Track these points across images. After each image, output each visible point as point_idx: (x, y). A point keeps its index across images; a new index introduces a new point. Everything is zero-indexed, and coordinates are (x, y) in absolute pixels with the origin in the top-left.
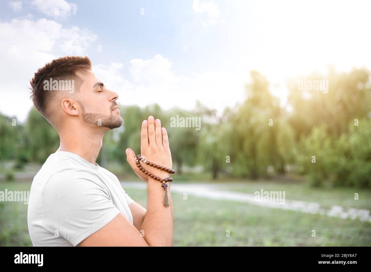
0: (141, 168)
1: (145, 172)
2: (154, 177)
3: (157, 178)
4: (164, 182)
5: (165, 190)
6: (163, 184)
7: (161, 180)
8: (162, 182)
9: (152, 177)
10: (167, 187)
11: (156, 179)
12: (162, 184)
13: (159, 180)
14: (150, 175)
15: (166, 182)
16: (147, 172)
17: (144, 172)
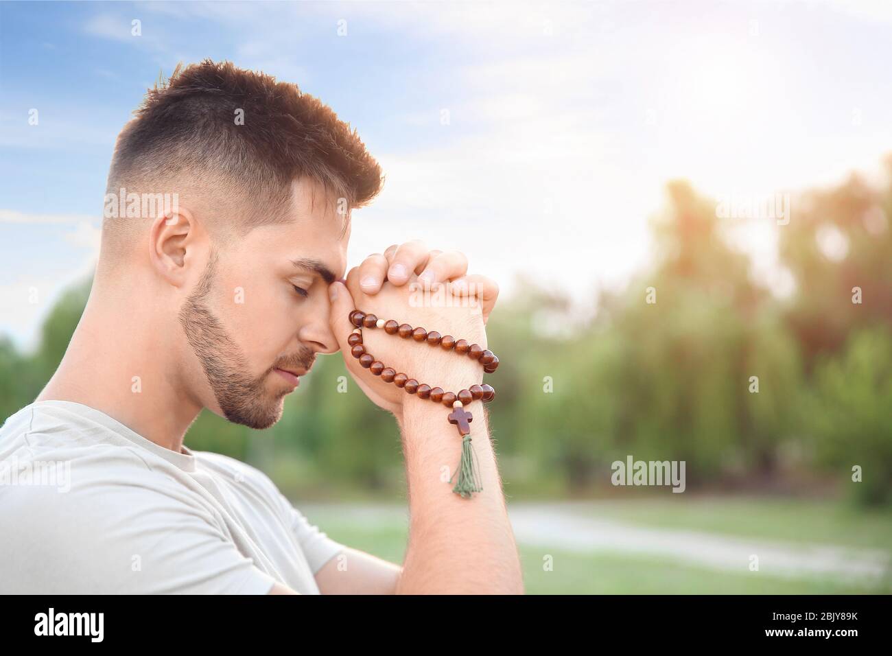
0: (364, 358)
1: (385, 373)
2: (420, 390)
3: (430, 391)
4: (458, 404)
5: (462, 435)
6: (454, 411)
7: (445, 398)
8: (450, 404)
9: (413, 390)
10: (470, 420)
11: (426, 396)
12: (450, 411)
13: (438, 399)
14: (402, 384)
15: (466, 402)
16: (391, 374)
17: (378, 372)
